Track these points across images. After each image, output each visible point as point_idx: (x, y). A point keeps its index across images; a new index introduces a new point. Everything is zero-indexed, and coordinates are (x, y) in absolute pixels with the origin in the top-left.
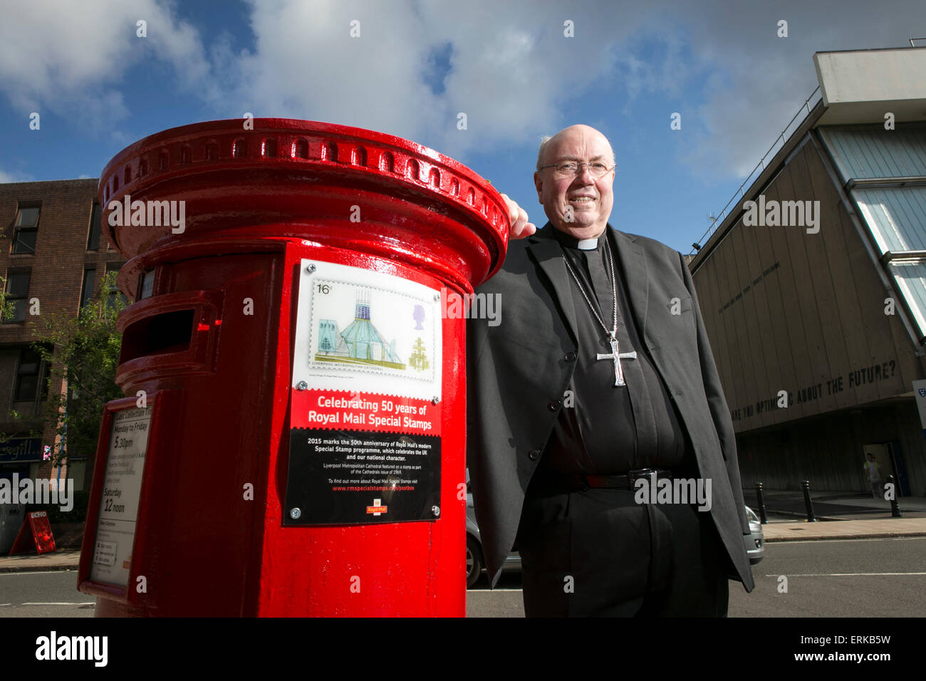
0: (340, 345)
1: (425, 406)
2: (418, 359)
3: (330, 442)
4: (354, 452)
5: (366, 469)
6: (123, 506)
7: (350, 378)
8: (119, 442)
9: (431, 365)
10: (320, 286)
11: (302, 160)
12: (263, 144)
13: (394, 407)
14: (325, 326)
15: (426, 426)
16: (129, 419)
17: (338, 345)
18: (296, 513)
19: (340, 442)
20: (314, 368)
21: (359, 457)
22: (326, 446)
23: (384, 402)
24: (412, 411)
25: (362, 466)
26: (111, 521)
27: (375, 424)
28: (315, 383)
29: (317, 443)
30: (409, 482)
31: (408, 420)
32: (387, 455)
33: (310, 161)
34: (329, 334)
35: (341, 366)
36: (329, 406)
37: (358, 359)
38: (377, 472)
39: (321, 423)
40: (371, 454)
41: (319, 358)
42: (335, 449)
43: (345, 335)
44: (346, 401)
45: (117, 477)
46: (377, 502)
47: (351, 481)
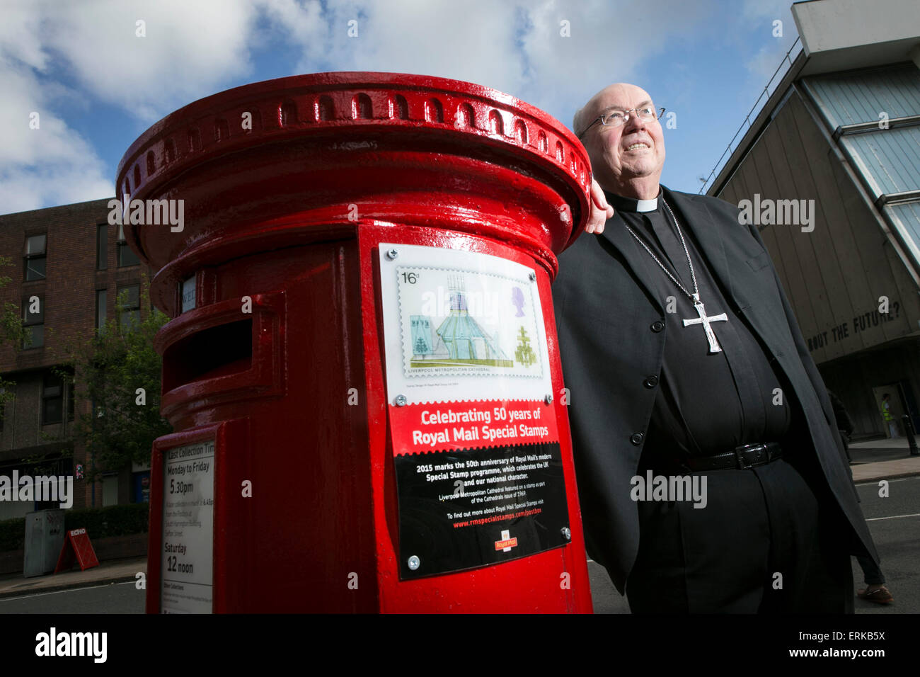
0: (438, 344)
1: (539, 409)
2: (524, 352)
3: (443, 468)
4: (472, 476)
5: (488, 495)
6: (191, 566)
7: (455, 384)
8: (176, 486)
9: (538, 357)
10: (405, 274)
11: (366, 122)
12: (317, 106)
13: (507, 413)
14: (418, 323)
15: (542, 432)
16: (185, 458)
17: (435, 345)
18: (414, 563)
19: (454, 466)
20: (411, 376)
21: (478, 482)
22: (438, 473)
23: (496, 409)
24: (527, 416)
25: (483, 493)
26: (176, 584)
27: (490, 438)
28: (415, 396)
29: (427, 470)
30: (535, 503)
31: (523, 428)
32: (507, 474)
33: (376, 122)
34: (423, 333)
35: (442, 370)
36: (435, 422)
37: (460, 360)
38: (501, 497)
39: (429, 445)
40: (491, 476)
41: (416, 364)
42: (449, 476)
43: (441, 332)
44: (453, 414)
45: (179, 529)
46: (505, 534)
47: (474, 513)
